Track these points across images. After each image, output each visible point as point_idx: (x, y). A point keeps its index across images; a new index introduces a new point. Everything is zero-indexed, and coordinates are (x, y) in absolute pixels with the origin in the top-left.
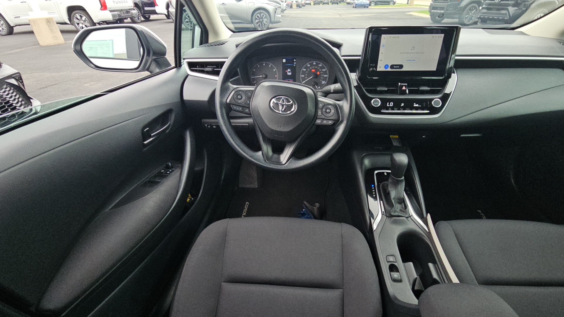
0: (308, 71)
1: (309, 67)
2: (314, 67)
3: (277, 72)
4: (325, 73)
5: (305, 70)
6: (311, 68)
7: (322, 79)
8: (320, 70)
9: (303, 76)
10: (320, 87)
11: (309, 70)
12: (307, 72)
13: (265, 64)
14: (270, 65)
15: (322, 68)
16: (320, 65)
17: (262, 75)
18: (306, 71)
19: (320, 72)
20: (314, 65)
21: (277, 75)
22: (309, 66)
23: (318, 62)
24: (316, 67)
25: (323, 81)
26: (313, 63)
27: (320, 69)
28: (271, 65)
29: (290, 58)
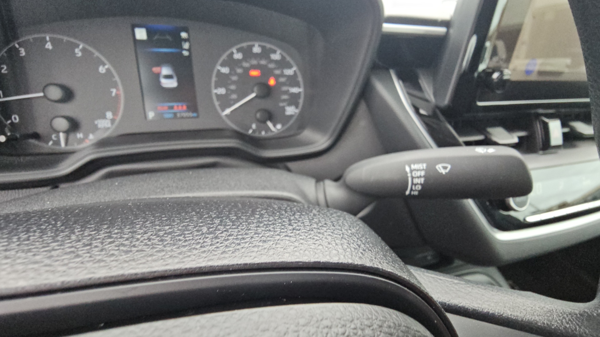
0: (236, 74)
1: (239, 61)
2: (254, 62)
3: (117, 78)
4: (292, 81)
5: (225, 70)
6: (246, 65)
7: (284, 101)
8: (277, 72)
9: (222, 91)
10: (283, 125)
11: (239, 71)
12: (235, 78)
13: (52, 44)
14: (77, 50)
15: (283, 64)
16: (276, 57)
17: (43, 91)
18: (230, 74)
19: (277, 77)
20: (256, 56)
21: (118, 90)
22: (238, 56)
23: (268, 46)
24: (263, 62)
25: (290, 104)
26: (251, 49)
27: (275, 69)
28: (84, 50)
29: (163, 24)
